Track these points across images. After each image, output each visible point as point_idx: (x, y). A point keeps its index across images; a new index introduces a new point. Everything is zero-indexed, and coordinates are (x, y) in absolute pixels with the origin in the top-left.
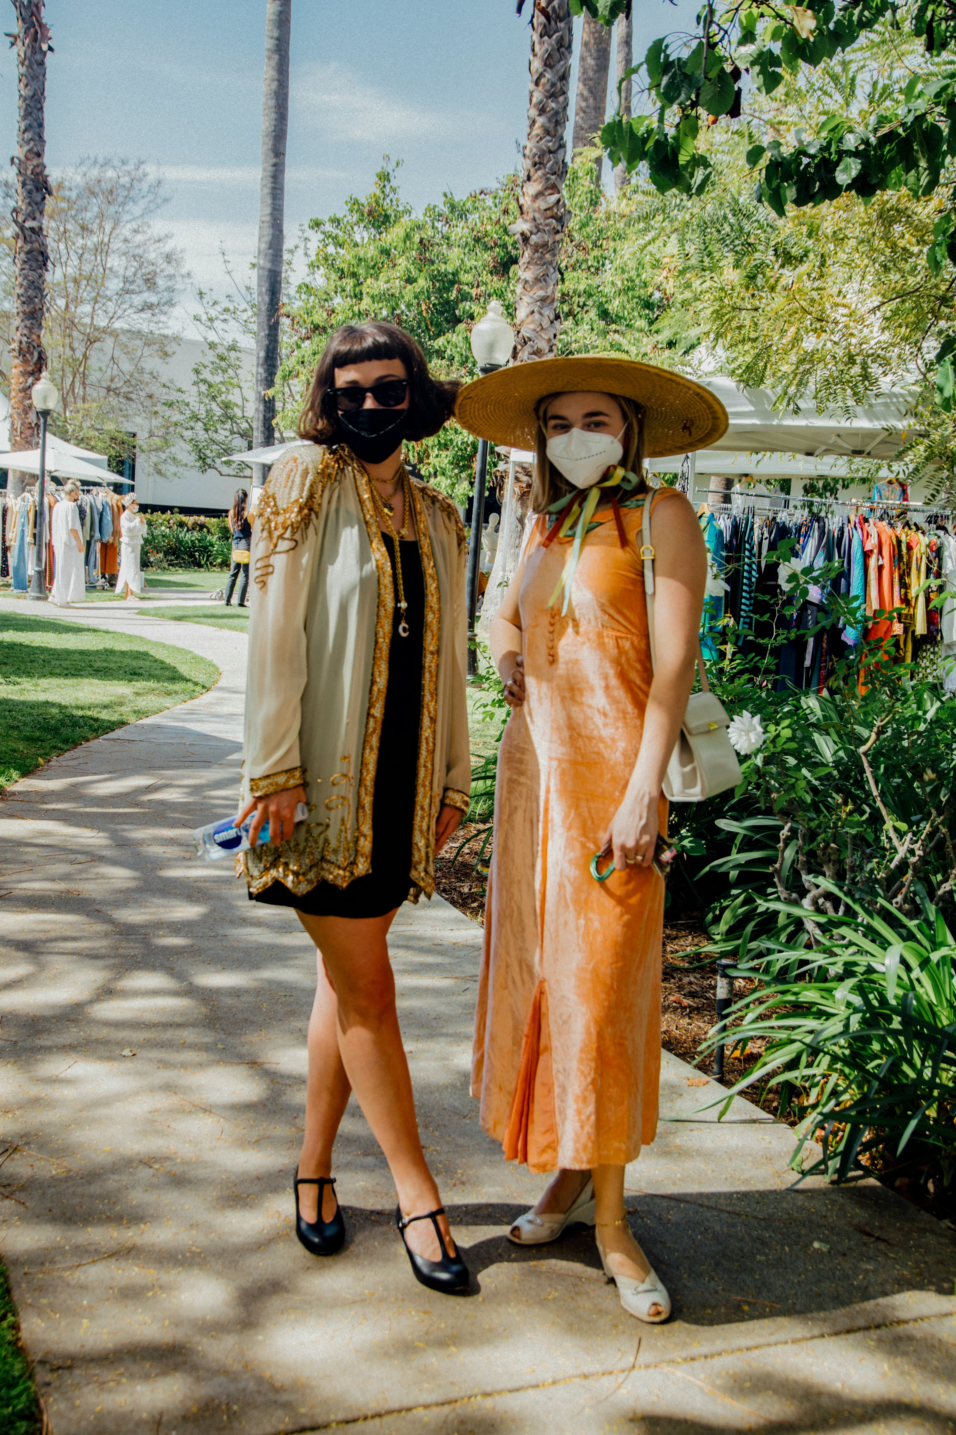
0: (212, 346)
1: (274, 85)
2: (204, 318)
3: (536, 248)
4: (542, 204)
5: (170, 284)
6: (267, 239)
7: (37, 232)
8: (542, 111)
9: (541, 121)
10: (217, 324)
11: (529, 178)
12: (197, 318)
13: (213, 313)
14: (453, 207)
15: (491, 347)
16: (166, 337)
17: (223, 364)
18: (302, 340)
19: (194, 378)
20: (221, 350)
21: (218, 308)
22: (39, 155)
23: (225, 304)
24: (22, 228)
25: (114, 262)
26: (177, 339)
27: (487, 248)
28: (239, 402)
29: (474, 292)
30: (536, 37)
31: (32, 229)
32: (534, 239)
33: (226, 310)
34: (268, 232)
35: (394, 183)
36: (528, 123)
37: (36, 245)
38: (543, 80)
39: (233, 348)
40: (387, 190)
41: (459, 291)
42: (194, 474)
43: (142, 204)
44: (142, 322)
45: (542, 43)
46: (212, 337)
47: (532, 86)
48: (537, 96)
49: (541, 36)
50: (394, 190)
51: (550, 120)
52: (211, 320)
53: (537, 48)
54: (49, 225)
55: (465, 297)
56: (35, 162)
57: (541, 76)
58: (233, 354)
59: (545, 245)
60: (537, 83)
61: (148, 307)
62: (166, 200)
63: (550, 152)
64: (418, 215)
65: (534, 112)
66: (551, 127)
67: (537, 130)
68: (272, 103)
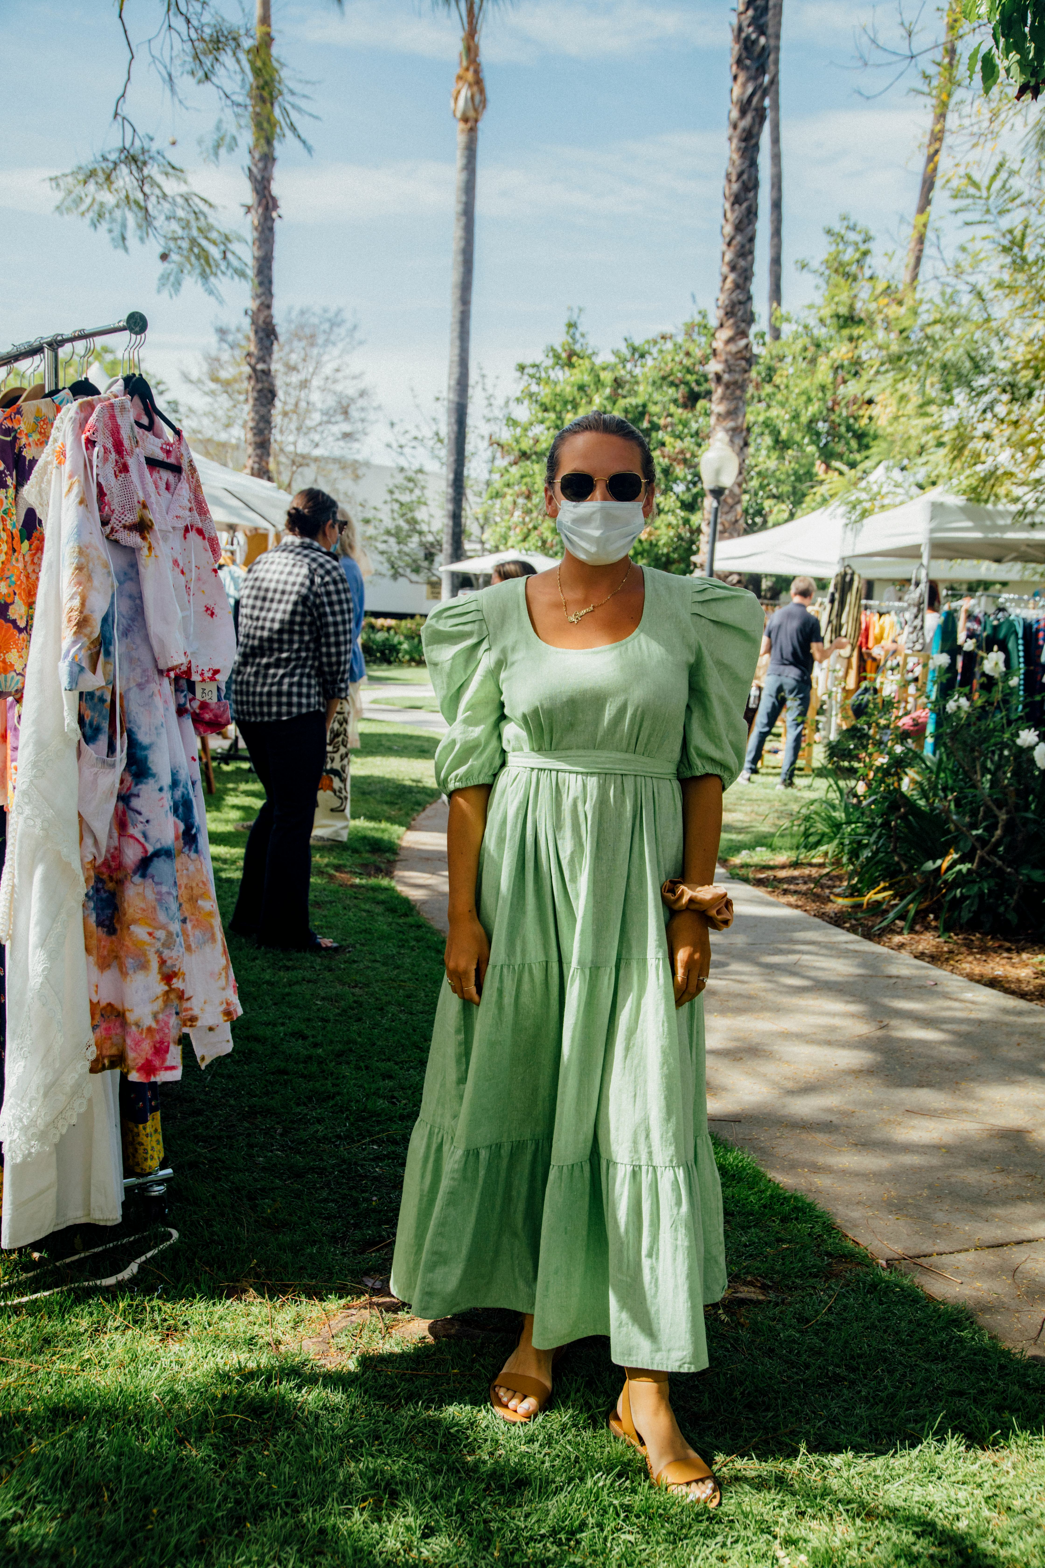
0: (402, 469)
1: (462, 244)
2: (395, 445)
3: (727, 386)
4: (733, 348)
5: (363, 415)
6: (456, 376)
7: (267, 373)
8: (733, 268)
9: (732, 277)
10: (407, 450)
11: (722, 326)
12: (389, 446)
13: (403, 441)
14: (634, 350)
15: (718, 473)
16: (356, 461)
17: (411, 485)
18: (511, 465)
19: (388, 497)
20: (410, 474)
21: (408, 436)
22: (269, 307)
23: (414, 433)
24: (254, 369)
25: (316, 397)
26: (367, 464)
27: (672, 384)
28: (426, 518)
29: (662, 422)
30: (728, 206)
31: (263, 371)
32: (726, 377)
33: (416, 438)
34: (456, 370)
35: (581, 329)
36: (720, 279)
37: (266, 385)
38: (734, 242)
39: (420, 471)
40: (578, 336)
41: (650, 422)
42: (387, 582)
43: (340, 345)
44: (337, 449)
45: (733, 210)
46: (403, 463)
47: (724, 247)
48: (728, 257)
49: (733, 204)
50: (583, 335)
51: (740, 276)
52: (401, 447)
53: (729, 215)
54: (276, 366)
55: (655, 427)
56: (266, 313)
57: (732, 239)
58: (420, 476)
59: (735, 383)
60: (729, 244)
61: (346, 436)
62: (361, 343)
63: (740, 303)
64: (605, 357)
65: (725, 269)
66: (741, 281)
67: (729, 284)
68: (460, 258)
